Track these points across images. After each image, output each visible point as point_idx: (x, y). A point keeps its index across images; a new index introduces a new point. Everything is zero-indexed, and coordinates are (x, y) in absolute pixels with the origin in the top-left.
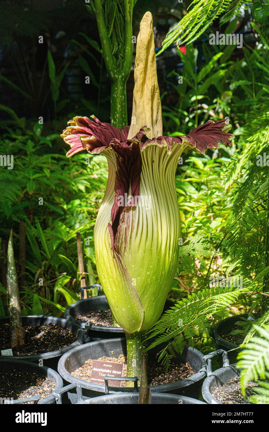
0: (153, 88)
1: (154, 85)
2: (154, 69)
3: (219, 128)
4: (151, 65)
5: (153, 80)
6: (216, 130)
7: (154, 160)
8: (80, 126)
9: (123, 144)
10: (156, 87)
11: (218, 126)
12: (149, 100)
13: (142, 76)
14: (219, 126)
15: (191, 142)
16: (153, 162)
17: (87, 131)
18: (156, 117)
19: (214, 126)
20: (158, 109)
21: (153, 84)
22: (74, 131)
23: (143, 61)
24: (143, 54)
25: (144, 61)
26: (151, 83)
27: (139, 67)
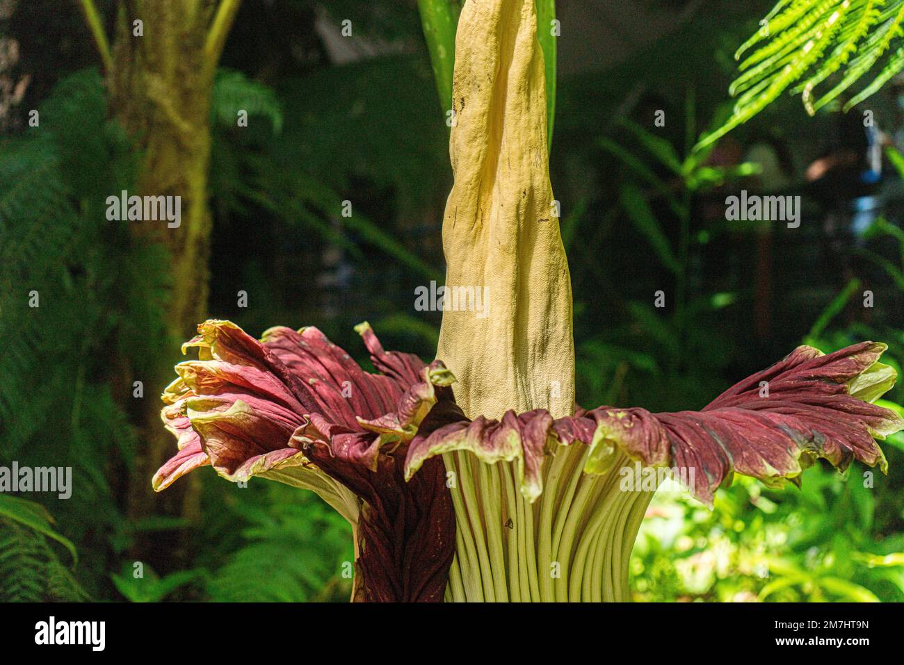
0: (524, 201)
1: (532, 189)
2: (534, 118)
3: (832, 380)
4: (518, 105)
5: (525, 168)
6: (819, 391)
7: (513, 516)
8: (230, 360)
9: (342, 444)
10: (538, 196)
11: (828, 374)
12: (505, 250)
13: (478, 148)
14: (833, 370)
15: (641, 439)
16: (507, 524)
17: (253, 382)
18: (539, 326)
19: (812, 373)
20: (551, 291)
21: (526, 184)
22: (206, 381)
23: (483, 86)
24: (481, 56)
25: (486, 87)
26: (514, 178)
27: (468, 111)
